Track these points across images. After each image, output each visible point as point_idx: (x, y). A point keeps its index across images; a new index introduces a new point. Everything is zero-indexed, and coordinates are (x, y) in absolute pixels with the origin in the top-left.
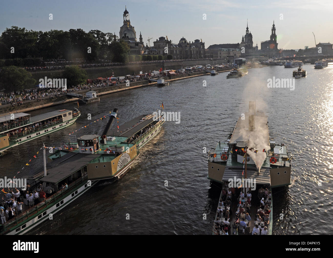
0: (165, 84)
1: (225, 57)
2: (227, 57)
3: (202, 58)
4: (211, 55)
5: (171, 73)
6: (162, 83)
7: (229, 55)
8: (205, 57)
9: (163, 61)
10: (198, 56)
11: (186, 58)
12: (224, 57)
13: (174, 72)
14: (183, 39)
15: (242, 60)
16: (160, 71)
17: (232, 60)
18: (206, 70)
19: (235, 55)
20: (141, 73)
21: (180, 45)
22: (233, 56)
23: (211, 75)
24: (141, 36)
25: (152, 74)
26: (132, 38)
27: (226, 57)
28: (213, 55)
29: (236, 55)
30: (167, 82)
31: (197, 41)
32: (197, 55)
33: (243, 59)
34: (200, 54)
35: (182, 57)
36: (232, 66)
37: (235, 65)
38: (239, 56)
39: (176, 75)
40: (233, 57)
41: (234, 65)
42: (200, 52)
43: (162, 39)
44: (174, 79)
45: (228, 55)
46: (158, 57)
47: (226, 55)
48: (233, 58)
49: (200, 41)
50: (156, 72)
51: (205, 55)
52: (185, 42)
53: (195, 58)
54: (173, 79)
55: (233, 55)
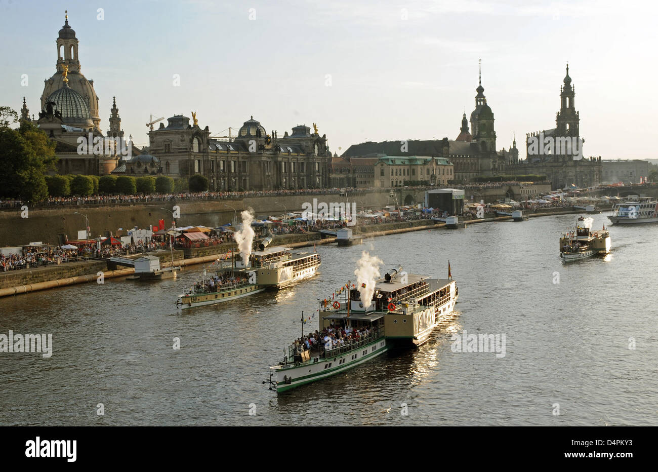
0: (159, 276)
1: (398, 184)
2: (406, 183)
3: (318, 188)
4: (348, 179)
5: (191, 236)
6: (151, 271)
7: (413, 178)
8: (328, 183)
9: (173, 197)
10: (303, 179)
11: (260, 188)
12: (395, 184)
13: (206, 233)
14: (251, 124)
15: (450, 194)
16: (156, 228)
17: (418, 196)
18: (323, 228)
19: (433, 177)
20: (82, 235)
21: (240, 143)
22: (425, 181)
23: (337, 244)
24: (115, 111)
25: (125, 241)
26: (78, 117)
27: (402, 184)
28: (354, 179)
29: (438, 177)
30: (170, 269)
31: (301, 130)
32: (299, 178)
33: (454, 190)
34: (310, 174)
35: (248, 181)
36: (418, 214)
37: (429, 212)
38: (448, 181)
39: (211, 244)
40: (425, 183)
41: (422, 212)
42: (310, 165)
43: (177, 122)
44: (202, 256)
45: (407, 178)
46: (154, 183)
47: (402, 178)
48: (424, 187)
49: (312, 131)
50: (141, 235)
51: (329, 179)
52: (259, 133)
53: (291, 189)
54: (198, 256)
55: (426, 178)
